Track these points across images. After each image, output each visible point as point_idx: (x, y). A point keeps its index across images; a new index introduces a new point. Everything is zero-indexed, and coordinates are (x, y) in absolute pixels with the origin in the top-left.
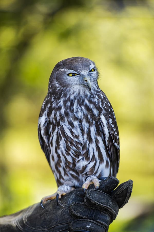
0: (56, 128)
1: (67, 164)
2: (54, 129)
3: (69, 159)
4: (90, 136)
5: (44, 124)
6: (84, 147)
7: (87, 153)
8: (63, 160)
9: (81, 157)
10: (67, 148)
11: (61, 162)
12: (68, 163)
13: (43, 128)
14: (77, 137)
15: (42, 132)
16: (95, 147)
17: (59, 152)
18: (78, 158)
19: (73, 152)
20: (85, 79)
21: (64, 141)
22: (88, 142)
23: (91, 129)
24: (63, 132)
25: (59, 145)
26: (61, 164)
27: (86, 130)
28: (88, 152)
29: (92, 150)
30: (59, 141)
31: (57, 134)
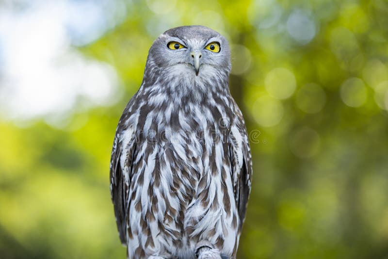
0: (154, 147)
1: (168, 213)
2: (149, 151)
3: (174, 204)
4: (215, 160)
5: (130, 142)
6: (203, 181)
7: (205, 194)
8: (162, 207)
9: (194, 201)
10: (174, 182)
11: (157, 210)
12: (171, 212)
13: (127, 150)
14: (195, 160)
15: (124, 158)
16: (220, 184)
17: (157, 191)
18: (190, 201)
19: (184, 189)
20: (192, 54)
21: (170, 170)
22: (210, 172)
23: (216, 149)
24: (171, 151)
25: (160, 178)
26: (156, 215)
27: (209, 149)
28: (207, 191)
29: (215, 189)
30: (159, 169)
31: (157, 158)
